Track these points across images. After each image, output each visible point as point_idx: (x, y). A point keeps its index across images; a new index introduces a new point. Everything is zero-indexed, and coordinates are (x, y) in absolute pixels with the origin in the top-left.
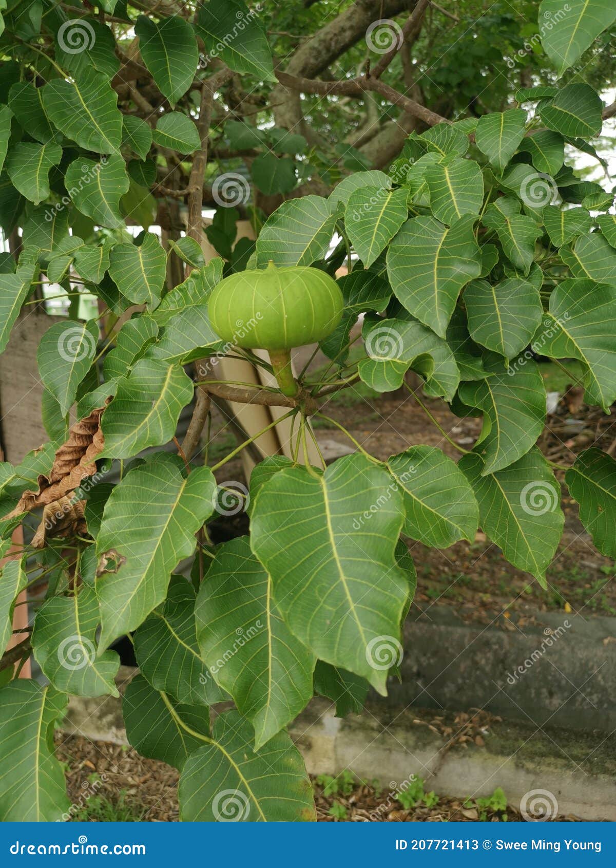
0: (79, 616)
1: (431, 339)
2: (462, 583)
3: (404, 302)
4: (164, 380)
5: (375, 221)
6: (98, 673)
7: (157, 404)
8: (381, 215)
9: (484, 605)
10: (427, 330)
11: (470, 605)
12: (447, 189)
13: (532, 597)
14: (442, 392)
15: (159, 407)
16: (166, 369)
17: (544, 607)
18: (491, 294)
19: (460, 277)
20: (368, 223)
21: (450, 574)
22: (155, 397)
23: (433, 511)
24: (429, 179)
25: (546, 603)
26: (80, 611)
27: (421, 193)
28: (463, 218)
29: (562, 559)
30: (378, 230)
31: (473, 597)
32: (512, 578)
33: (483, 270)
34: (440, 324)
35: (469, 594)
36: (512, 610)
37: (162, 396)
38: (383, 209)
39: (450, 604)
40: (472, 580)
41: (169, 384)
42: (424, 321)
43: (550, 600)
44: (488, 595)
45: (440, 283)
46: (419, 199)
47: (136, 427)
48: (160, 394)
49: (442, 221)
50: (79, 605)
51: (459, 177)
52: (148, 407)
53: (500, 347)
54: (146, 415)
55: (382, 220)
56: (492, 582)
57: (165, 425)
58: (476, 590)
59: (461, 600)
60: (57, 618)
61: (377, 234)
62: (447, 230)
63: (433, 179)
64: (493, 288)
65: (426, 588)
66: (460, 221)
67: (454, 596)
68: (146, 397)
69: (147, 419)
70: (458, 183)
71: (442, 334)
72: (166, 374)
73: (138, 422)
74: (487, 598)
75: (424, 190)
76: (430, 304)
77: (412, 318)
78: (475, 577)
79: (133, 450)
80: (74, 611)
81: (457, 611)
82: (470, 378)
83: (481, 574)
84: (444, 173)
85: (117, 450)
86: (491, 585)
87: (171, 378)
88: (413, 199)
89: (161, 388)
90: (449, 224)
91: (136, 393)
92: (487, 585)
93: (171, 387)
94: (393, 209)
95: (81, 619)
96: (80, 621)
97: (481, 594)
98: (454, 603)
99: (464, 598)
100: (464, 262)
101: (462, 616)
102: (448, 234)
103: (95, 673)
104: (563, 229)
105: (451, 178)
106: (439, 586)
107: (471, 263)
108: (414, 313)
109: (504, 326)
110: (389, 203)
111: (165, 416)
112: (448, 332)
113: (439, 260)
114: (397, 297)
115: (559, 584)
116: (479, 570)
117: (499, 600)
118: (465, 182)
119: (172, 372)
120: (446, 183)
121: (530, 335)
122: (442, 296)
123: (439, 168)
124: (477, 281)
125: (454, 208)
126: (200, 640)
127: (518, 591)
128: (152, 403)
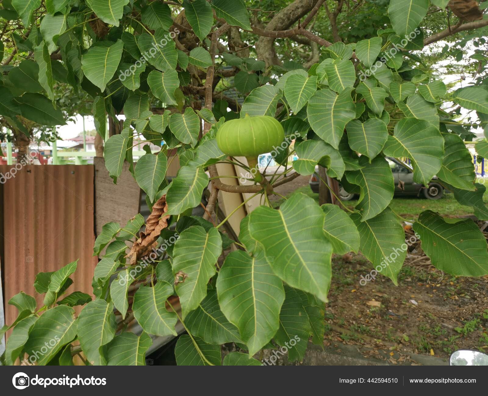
0: (155, 297)
1: (330, 149)
2: (364, 332)
3: (317, 132)
4: (195, 176)
5: (300, 92)
6: (166, 324)
7: (192, 188)
8: (303, 88)
9: (377, 346)
10: (328, 145)
11: (368, 346)
12: (337, 75)
13: (409, 344)
14: (336, 175)
15: (193, 189)
16: (196, 170)
17: (416, 350)
18: (362, 127)
19: (345, 119)
20: (296, 92)
21: (356, 325)
22: (191, 185)
23: (335, 237)
24: (327, 71)
25: (418, 348)
26: (155, 294)
27: (324, 79)
28: (346, 89)
29: (429, 321)
30: (301, 95)
31: (371, 341)
32: (396, 330)
33: (357, 115)
34: (335, 143)
35: (368, 339)
36: (395, 350)
37: (194, 183)
38: (304, 86)
39: (356, 345)
40: (370, 330)
41: (197, 177)
42: (327, 141)
43: (421, 346)
44: (380, 340)
45: (334, 122)
46: (323, 81)
47: (182, 199)
48: (193, 183)
49: (335, 91)
50: (155, 291)
51: (343, 69)
52: (187, 189)
53: (366, 153)
54: (187, 193)
55: (303, 91)
56: (383, 333)
57: (196, 197)
58: (372, 336)
59: (362, 342)
60: (144, 297)
61: (301, 98)
62: (338, 96)
63: (329, 71)
64: (362, 124)
65: (341, 334)
66: (344, 90)
67: (358, 340)
68: (187, 184)
69: (187, 195)
70: (342, 72)
71: (336, 147)
72: (196, 173)
73: (183, 197)
74: (379, 342)
75: (325, 76)
76: (330, 132)
77: (321, 139)
78: (372, 328)
79: (181, 210)
80: (152, 294)
81: (359, 349)
82: (351, 169)
83: (376, 327)
84: (334, 67)
85: (174, 210)
86: (383, 334)
87: (198, 174)
88: (320, 82)
89: (193, 180)
90: (338, 92)
91: (182, 182)
92: (380, 334)
93: (198, 179)
94: (309, 86)
95: (156, 298)
96: (156, 299)
97: (375, 340)
98: (358, 344)
99: (365, 341)
100: (347, 111)
101: (363, 353)
102: (338, 97)
103: (164, 324)
104: (400, 93)
105: (338, 70)
106: (349, 333)
107: (350, 112)
108: (322, 137)
109: (368, 142)
110: (307, 83)
111: (196, 193)
112: (339, 146)
113: (334, 110)
114: (313, 129)
115: (427, 337)
116: (375, 324)
117: (387, 344)
118: (345, 71)
119: (199, 172)
120: (336, 72)
121: (382, 146)
122: (336, 129)
123: (332, 65)
124: (354, 120)
125: (340, 84)
126: (220, 300)
127: (400, 339)
128: (189, 187)
